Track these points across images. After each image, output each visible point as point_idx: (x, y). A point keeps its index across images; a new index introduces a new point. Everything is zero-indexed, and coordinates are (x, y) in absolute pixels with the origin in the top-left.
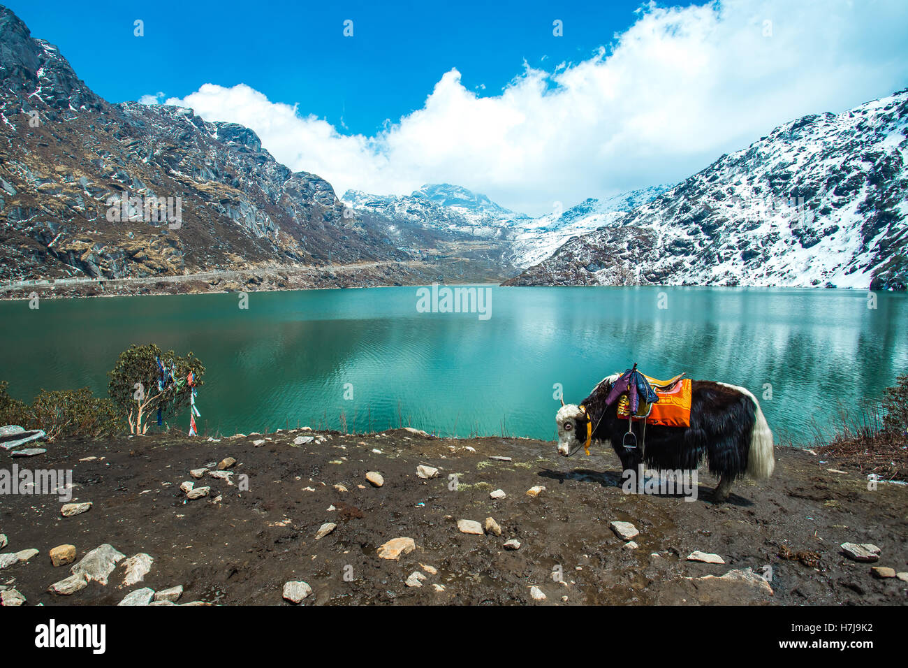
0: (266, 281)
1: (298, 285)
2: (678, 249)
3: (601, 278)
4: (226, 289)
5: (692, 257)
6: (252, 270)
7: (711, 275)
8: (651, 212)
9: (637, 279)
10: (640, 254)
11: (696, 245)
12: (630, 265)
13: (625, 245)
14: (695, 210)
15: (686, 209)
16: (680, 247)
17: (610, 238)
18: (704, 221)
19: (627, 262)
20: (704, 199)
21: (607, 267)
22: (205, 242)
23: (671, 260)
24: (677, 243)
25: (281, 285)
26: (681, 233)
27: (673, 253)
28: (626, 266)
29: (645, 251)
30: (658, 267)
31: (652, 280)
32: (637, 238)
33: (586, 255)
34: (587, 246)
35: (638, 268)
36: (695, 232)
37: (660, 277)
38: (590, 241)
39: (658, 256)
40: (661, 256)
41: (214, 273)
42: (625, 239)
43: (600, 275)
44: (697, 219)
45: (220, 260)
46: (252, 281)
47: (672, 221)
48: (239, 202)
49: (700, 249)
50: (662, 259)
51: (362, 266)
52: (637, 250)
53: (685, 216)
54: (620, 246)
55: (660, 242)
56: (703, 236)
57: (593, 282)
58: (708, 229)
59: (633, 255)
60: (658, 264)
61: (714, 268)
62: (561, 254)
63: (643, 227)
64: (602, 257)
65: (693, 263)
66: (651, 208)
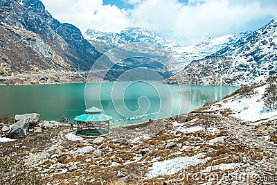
0: (49, 79)
1: (64, 81)
2: (242, 68)
3: (204, 81)
4: (31, 83)
5: (247, 72)
6: (43, 73)
7: (254, 82)
9: (221, 82)
11: (250, 66)
13: (217, 66)
14: (252, 49)
15: (248, 49)
16: (243, 67)
17: (211, 62)
18: (255, 55)
19: (218, 73)
20: (257, 44)
22: (20, 60)
23: (238, 74)
24: (241, 66)
25: (56, 81)
26: (243, 61)
27: (239, 70)
28: (217, 76)
29: (226, 69)
30: (231, 77)
31: (228, 83)
32: (223, 62)
34: (199, 66)
35: (222, 77)
36: (251, 60)
37: (231, 82)
39: (231, 71)
40: (234, 71)
41: (26, 75)
43: (204, 79)
44: (252, 54)
45: (28, 69)
46: (43, 79)
47: (241, 54)
48: (35, 40)
49: (252, 69)
52: (223, 68)
53: (247, 52)
54: (215, 66)
55: (234, 65)
56: (254, 62)
58: (257, 59)
59: (220, 70)
61: (256, 78)
62: (187, 69)
64: (206, 71)
65: (248, 75)
66: (235, 46)
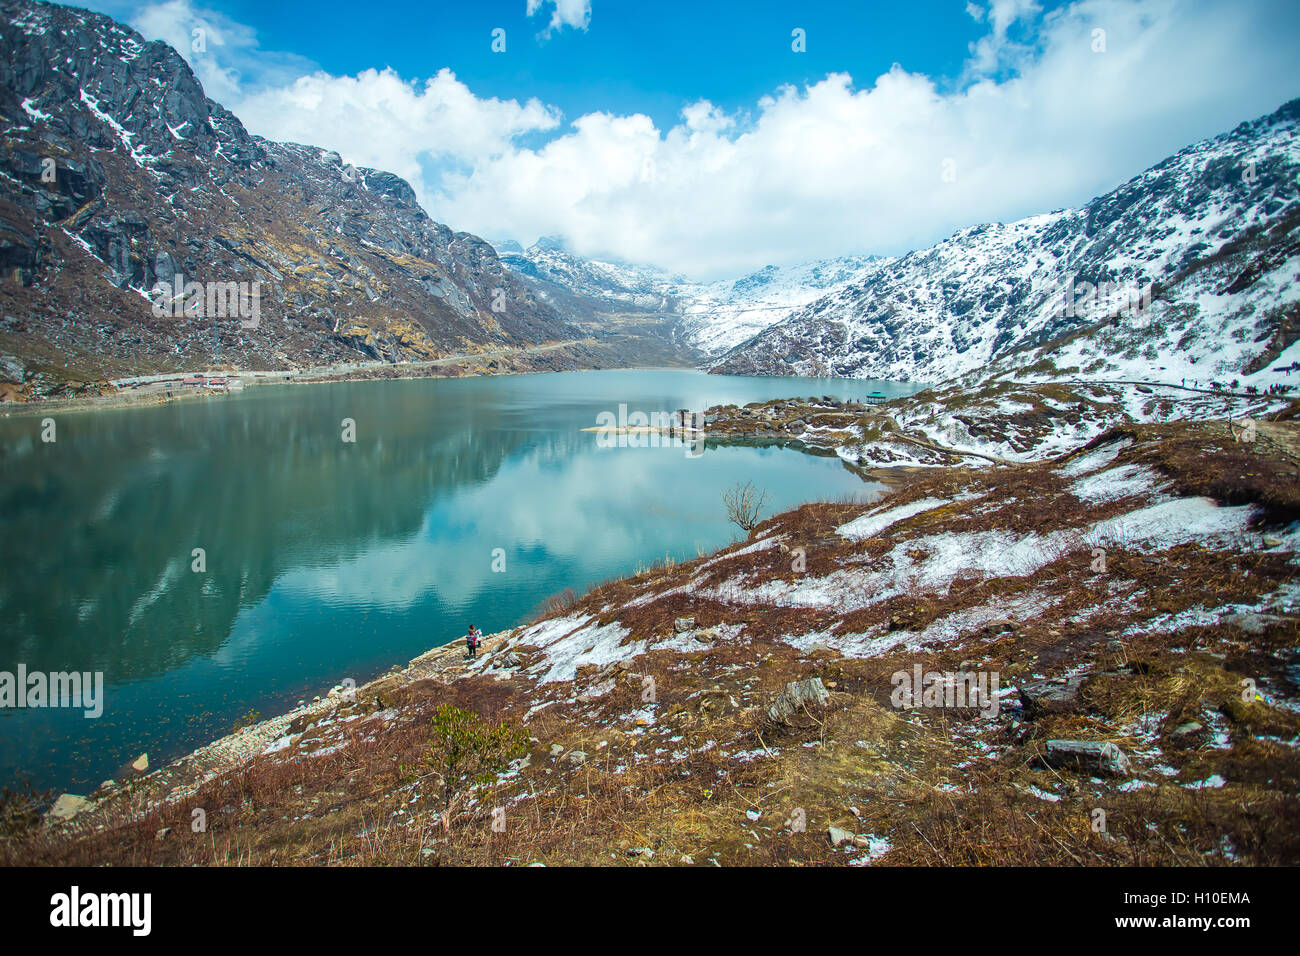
2: (865, 346)
3: (798, 370)
5: (876, 354)
7: (890, 371)
8: (841, 302)
9: (829, 371)
10: (832, 349)
11: (880, 343)
12: (823, 358)
13: (819, 339)
14: (881, 310)
15: (873, 308)
16: (866, 344)
17: (805, 332)
18: (888, 321)
19: (820, 355)
20: (889, 299)
21: (803, 359)
23: (859, 356)
24: (864, 341)
26: (867, 331)
27: (861, 349)
28: (820, 359)
29: (837, 346)
30: (847, 361)
31: (841, 373)
32: (830, 333)
33: (785, 347)
34: (784, 339)
35: (830, 362)
36: (880, 331)
37: (849, 370)
38: (787, 333)
39: (847, 351)
40: (850, 351)
42: (819, 334)
43: (796, 366)
44: (882, 319)
47: (860, 318)
48: (439, 279)
49: (882, 347)
50: (851, 354)
51: (552, 347)
52: (829, 345)
53: (872, 315)
54: (814, 340)
55: (849, 338)
56: (886, 335)
57: (791, 373)
58: (891, 329)
59: (825, 349)
60: (847, 359)
61: (892, 366)
62: (760, 343)
63: (835, 321)
64: (799, 349)
65: (876, 359)
66: (842, 298)
